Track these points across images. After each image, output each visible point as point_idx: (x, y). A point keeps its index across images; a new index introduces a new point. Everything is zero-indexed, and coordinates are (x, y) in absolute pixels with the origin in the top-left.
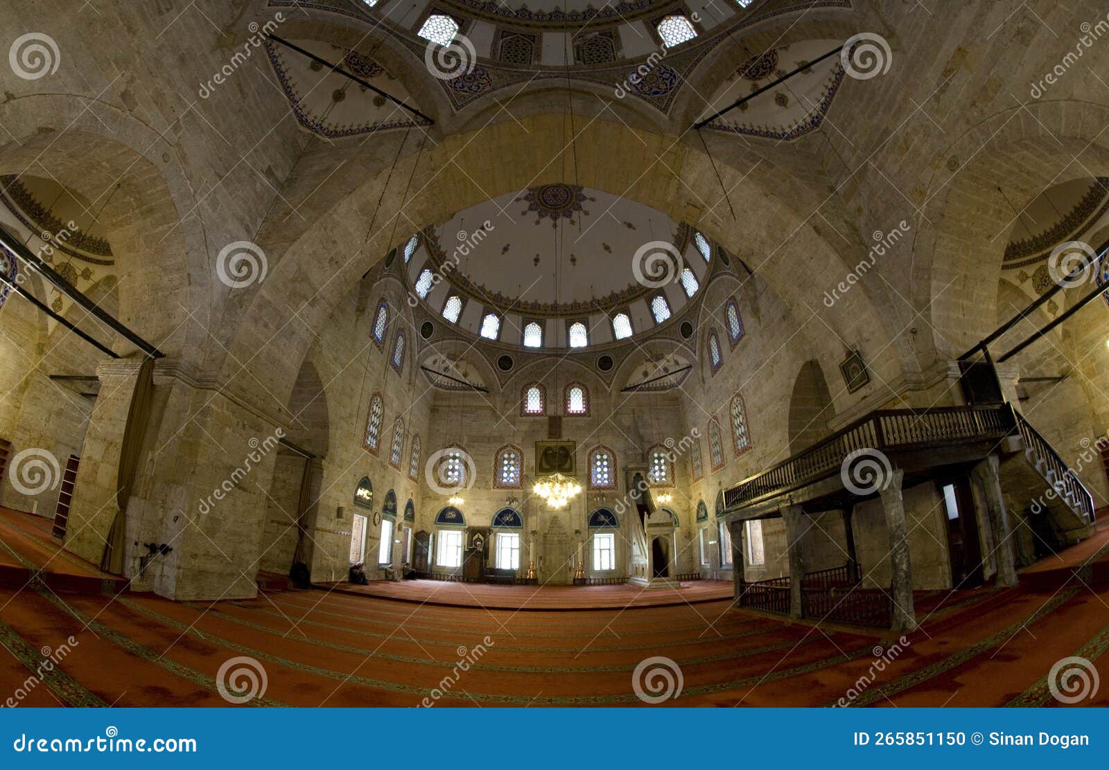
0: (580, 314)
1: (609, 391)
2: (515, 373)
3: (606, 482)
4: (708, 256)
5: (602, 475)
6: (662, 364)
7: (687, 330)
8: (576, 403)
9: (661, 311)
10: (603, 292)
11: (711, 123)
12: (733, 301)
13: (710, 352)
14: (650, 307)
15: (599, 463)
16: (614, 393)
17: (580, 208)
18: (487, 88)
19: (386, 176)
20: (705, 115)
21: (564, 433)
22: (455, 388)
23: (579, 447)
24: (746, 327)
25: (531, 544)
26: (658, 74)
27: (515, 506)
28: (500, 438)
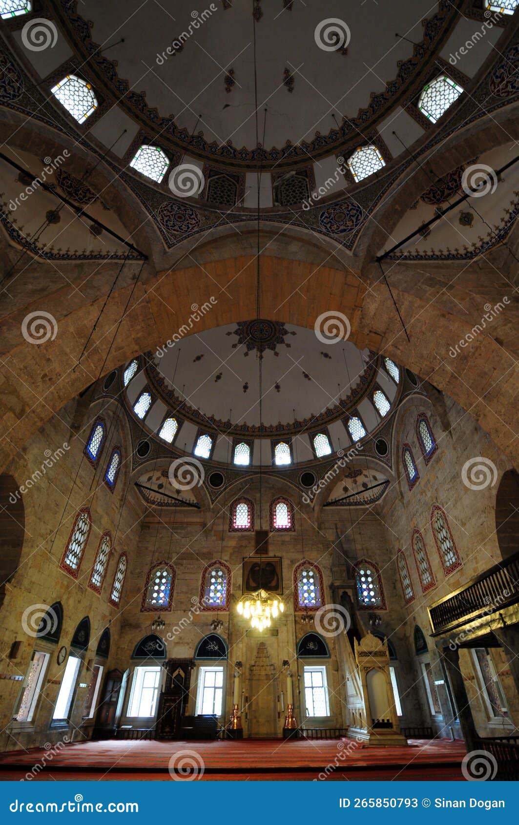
0: (284, 434)
1: (312, 506)
2: (225, 489)
3: (313, 601)
4: (397, 379)
5: (308, 593)
6: (361, 479)
7: (382, 448)
8: (282, 518)
9: (357, 431)
10: (304, 415)
11: (391, 254)
12: (423, 418)
13: (406, 467)
14: (347, 427)
15: (305, 580)
16: (317, 508)
17: (282, 341)
18: (196, 229)
19: (103, 303)
20: (388, 247)
21: (270, 548)
22: (167, 505)
23: (285, 563)
24: (438, 441)
25: (237, 680)
26: (346, 212)
27: (220, 631)
28: (207, 555)
